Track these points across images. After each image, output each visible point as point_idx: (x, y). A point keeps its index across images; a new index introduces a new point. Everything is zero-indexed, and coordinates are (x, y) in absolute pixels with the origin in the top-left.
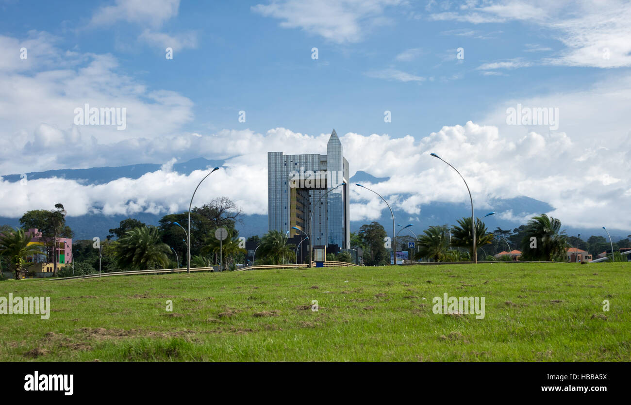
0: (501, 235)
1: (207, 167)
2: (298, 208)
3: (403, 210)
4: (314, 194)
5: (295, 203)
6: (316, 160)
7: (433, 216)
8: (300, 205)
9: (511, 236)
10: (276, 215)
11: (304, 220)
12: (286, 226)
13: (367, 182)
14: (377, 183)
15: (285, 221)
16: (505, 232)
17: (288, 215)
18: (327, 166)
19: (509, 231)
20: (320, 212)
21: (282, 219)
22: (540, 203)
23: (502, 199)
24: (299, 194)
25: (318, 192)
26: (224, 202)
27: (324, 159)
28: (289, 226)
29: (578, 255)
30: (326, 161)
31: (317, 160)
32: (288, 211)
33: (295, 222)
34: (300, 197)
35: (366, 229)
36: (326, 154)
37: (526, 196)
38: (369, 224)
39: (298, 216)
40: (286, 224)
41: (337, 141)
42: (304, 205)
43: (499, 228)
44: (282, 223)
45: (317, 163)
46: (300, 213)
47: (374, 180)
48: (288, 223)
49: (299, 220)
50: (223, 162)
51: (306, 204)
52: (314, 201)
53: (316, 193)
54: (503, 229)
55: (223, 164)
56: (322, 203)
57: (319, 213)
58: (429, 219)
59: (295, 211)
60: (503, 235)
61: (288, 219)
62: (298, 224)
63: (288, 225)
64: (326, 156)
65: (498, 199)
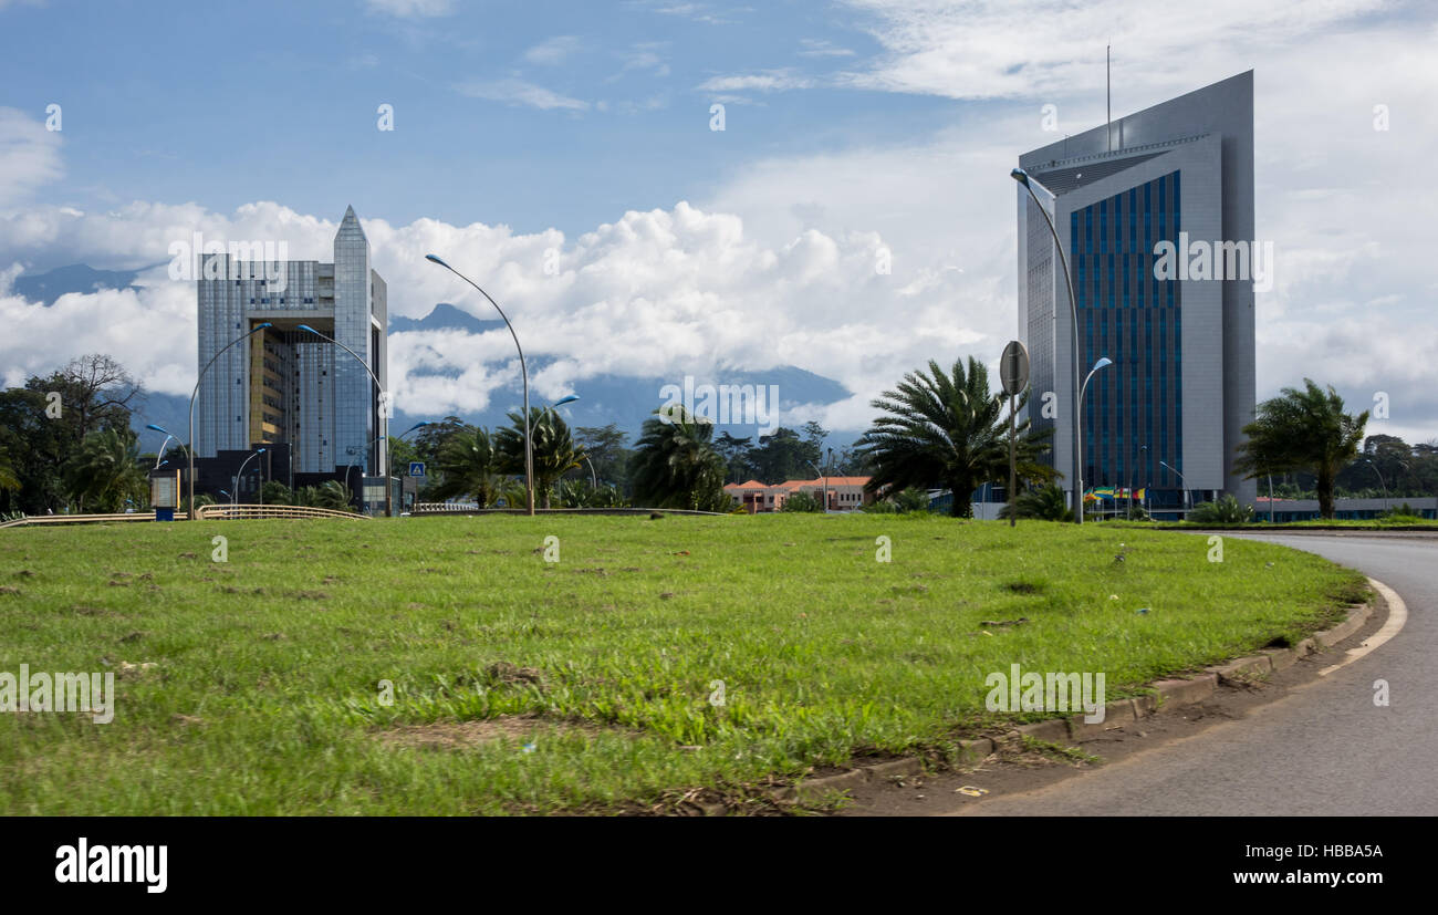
0: (729, 449)
1: (95, 286)
2: (268, 383)
3: (536, 392)
4: (306, 353)
5: (261, 371)
6: (308, 274)
7: (598, 406)
8: (272, 376)
9: (750, 451)
10: (216, 397)
11: (283, 410)
12: (241, 423)
13: (459, 329)
14: (481, 331)
15: (236, 412)
16: (739, 442)
17: (243, 398)
18: (333, 289)
19: (747, 440)
20: (320, 393)
21: (230, 408)
22: (824, 381)
23: (746, 370)
24: (271, 350)
25: (316, 349)
26: (100, 365)
27: (328, 273)
28: (247, 423)
29: (829, 492)
30: (332, 278)
31: (311, 274)
32: (243, 389)
33: (261, 414)
34: (273, 358)
35: (434, 432)
36: (333, 262)
37: (795, 365)
38: (440, 422)
39: (268, 401)
40: (239, 419)
41: (356, 232)
42: (283, 375)
43: (726, 433)
44: (230, 416)
45: (311, 282)
46: (271, 393)
47: (476, 326)
48: (244, 416)
49: (271, 411)
50: (132, 275)
51: (288, 372)
52: (306, 369)
53: (311, 350)
54: (735, 436)
55: (132, 281)
56: (324, 373)
57: (317, 396)
58: (592, 411)
59: (261, 389)
60: (735, 449)
61: (243, 408)
62: (268, 419)
63: (244, 421)
64: (332, 267)
65: (737, 371)
